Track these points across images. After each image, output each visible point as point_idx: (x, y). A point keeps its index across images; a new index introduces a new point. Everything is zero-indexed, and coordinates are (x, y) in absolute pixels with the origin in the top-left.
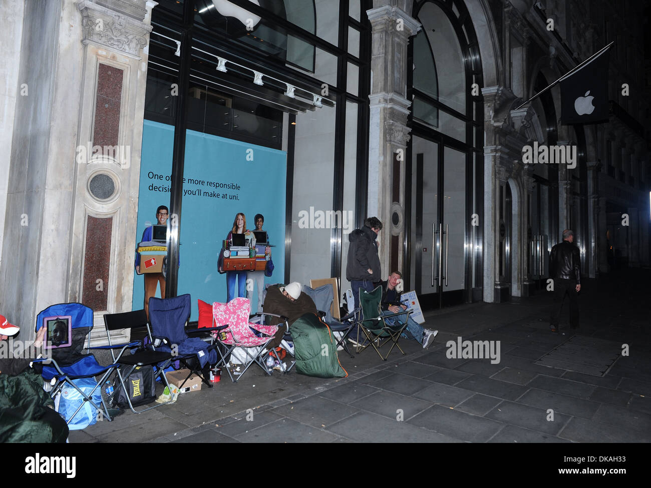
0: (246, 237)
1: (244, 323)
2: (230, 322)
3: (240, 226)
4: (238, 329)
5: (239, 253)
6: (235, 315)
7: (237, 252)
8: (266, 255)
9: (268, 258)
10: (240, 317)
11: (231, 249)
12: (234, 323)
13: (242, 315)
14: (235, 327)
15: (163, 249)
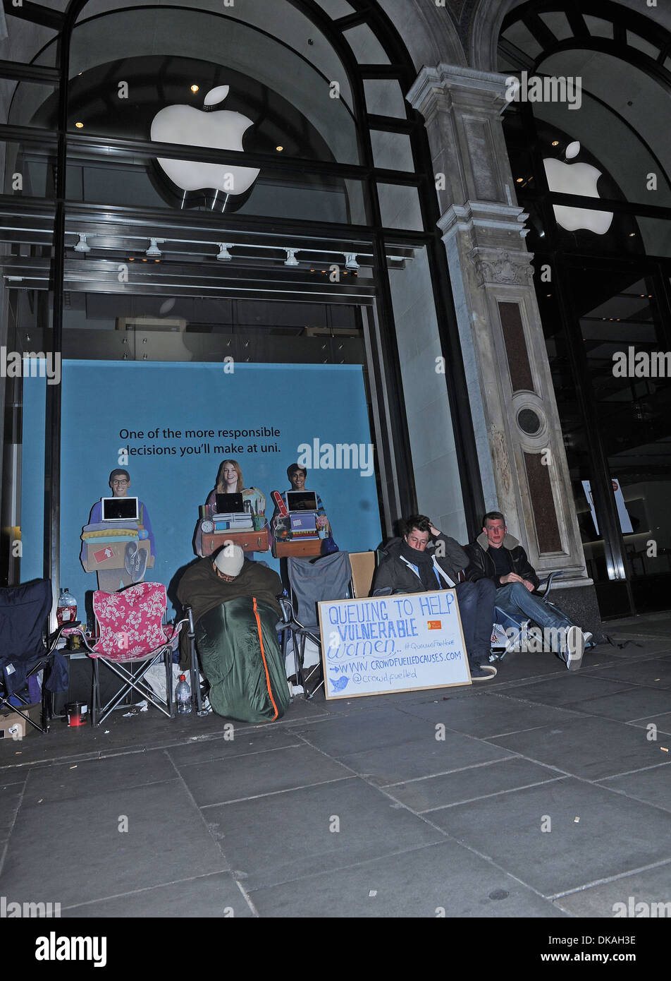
0: (245, 498)
1: (156, 626)
2: (128, 625)
3: (230, 481)
4: (143, 637)
5: (232, 524)
6: (138, 612)
7: (228, 524)
8: (318, 530)
9: (323, 535)
10: (149, 615)
11: (214, 519)
12: (136, 627)
13: (151, 612)
14: (137, 633)
15: (124, 533)
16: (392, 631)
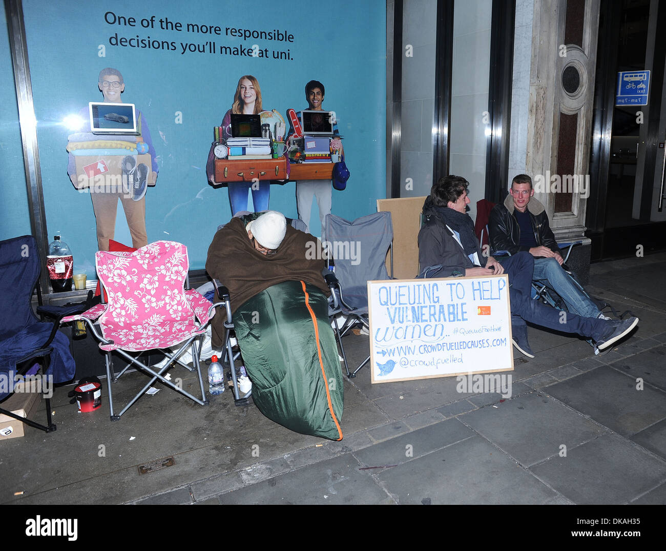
0: (263, 121)
1: (176, 291)
2: (142, 290)
3: (247, 101)
4: (161, 304)
5: (247, 150)
6: (154, 275)
7: (244, 149)
8: (332, 153)
9: (336, 158)
10: (167, 279)
12: (153, 292)
13: (170, 277)
14: (154, 299)
15: (119, 146)
16: (442, 315)
